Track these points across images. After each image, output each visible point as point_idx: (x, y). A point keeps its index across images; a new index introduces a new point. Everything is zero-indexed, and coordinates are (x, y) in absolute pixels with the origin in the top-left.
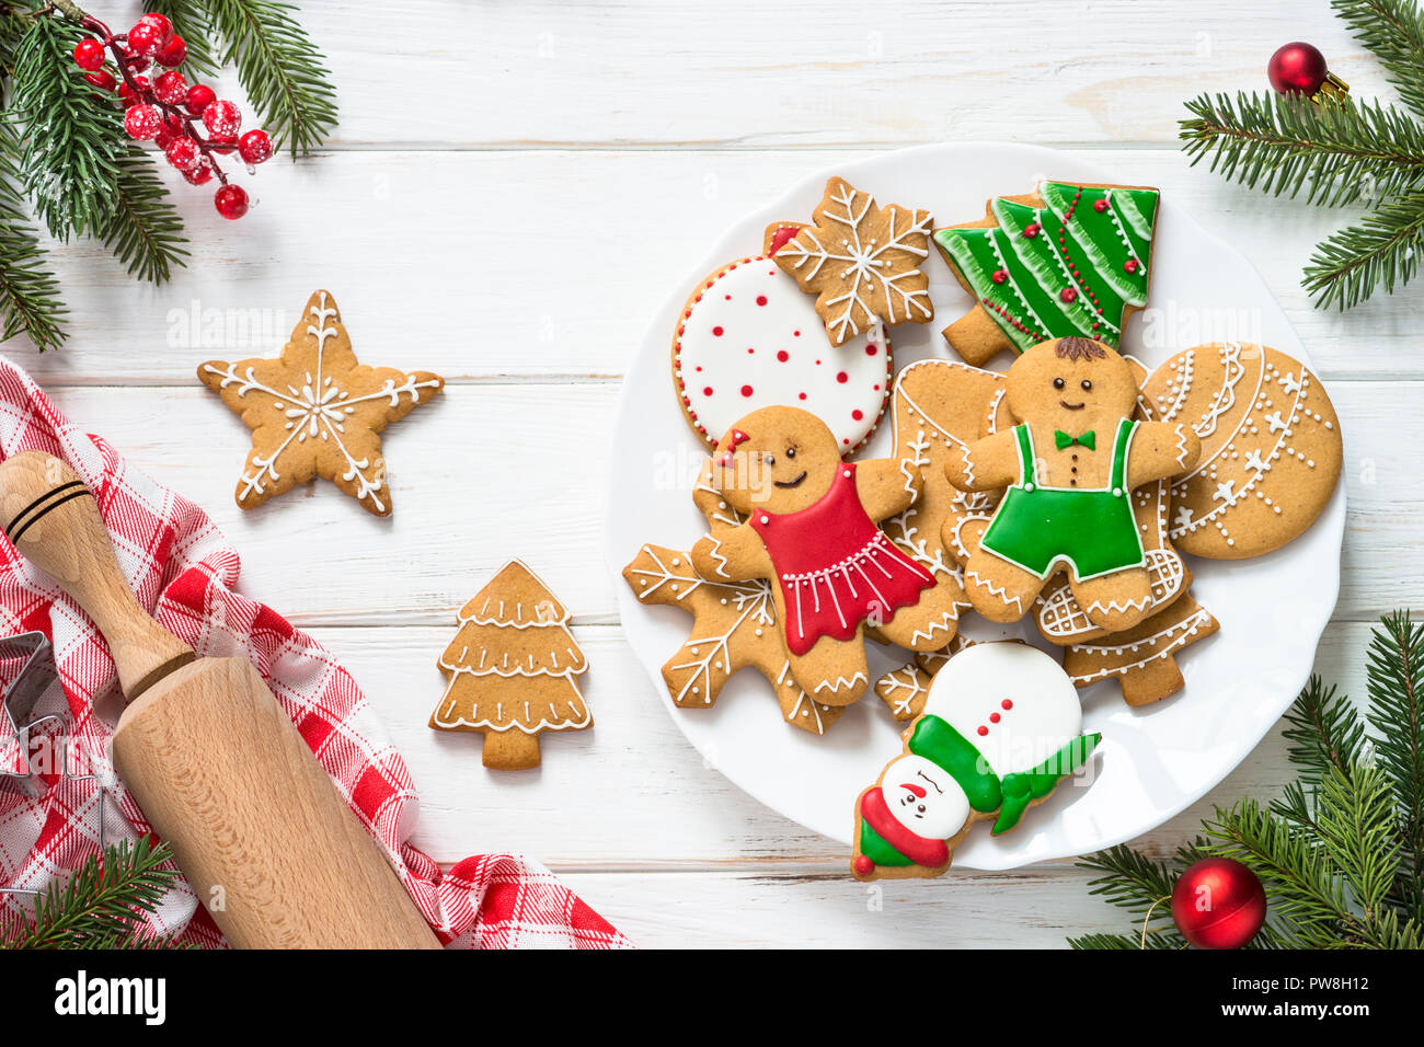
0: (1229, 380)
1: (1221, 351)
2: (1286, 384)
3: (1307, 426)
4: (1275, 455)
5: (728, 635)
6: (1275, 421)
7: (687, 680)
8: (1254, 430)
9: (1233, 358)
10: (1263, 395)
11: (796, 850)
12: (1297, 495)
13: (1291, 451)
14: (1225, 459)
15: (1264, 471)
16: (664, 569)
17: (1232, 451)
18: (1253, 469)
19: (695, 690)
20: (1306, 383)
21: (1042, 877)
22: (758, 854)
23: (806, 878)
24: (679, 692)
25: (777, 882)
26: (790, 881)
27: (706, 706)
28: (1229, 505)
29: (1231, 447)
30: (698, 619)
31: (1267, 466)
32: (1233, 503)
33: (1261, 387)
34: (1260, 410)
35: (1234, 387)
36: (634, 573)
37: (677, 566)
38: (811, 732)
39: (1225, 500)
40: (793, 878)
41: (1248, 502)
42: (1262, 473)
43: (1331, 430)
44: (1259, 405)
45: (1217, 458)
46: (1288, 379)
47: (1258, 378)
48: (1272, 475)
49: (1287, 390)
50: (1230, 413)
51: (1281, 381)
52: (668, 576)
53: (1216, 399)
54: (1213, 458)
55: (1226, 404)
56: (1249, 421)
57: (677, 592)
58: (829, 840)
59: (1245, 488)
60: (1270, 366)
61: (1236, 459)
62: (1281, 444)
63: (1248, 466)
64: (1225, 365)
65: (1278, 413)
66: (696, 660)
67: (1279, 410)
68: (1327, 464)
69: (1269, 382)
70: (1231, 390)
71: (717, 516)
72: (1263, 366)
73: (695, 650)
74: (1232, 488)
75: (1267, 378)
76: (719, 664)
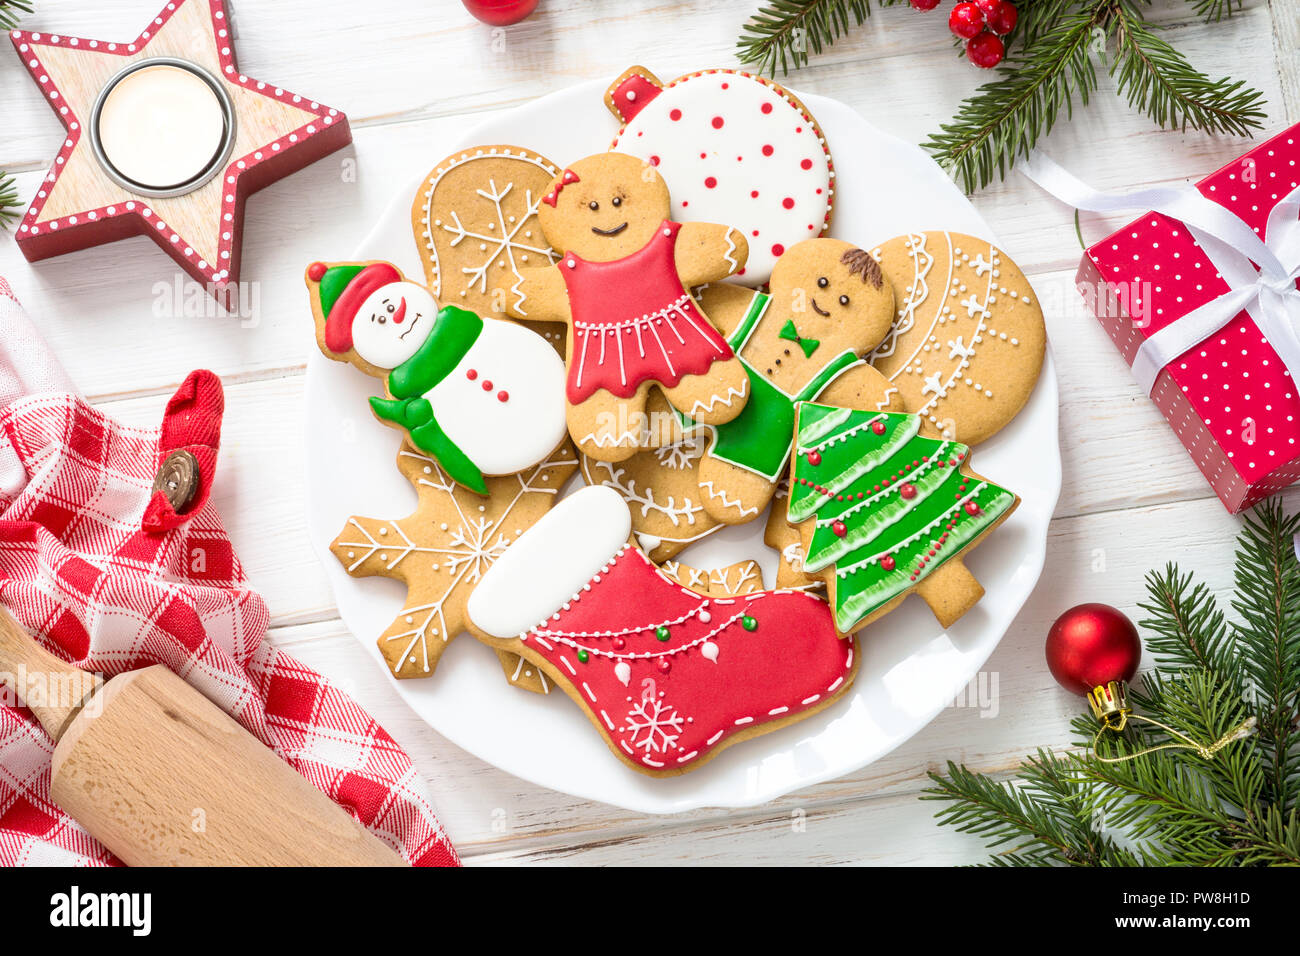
0: (920, 272)
1: (907, 244)
2: (977, 266)
3: (1005, 304)
4: (977, 338)
5: (443, 600)
6: (972, 305)
7: (402, 650)
8: (952, 317)
9: (921, 248)
10: (956, 281)
11: (571, 820)
12: (1007, 376)
13: (992, 332)
14: (929, 352)
15: (969, 357)
16: (372, 540)
17: (934, 342)
18: (958, 357)
19: (412, 659)
20: (997, 261)
21: (824, 813)
22: (532, 829)
23: (584, 847)
24: (396, 663)
25: (554, 855)
26: (568, 853)
27: (425, 675)
28: (940, 397)
29: (933, 338)
30: (411, 588)
31: (971, 352)
32: (943, 393)
33: (953, 273)
34: (956, 297)
35: (925, 278)
36: (341, 546)
37: (385, 535)
38: (537, 693)
39: (935, 393)
40: (570, 849)
41: (958, 390)
42: (967, 360)
43: (1029, 304)
44: (954, 292)
45: (920, 351)
46: (979, 260)
47: (948, 266)
48: (978, 360)
49: (979, 271)
50: (926, 304)
51: (972, 264)
52: (376, 546)
53: (910, 293)
54: (915, 353)
55: (920, 296)
56: (946, 310)
57: (387, 561)
58: (603, 805)
59: (952, 378)
60: (958, 251)
61: (939, 350)
62: (982, 326)
63: (952, 355)
64: (913, 257)
65: (974, 297)
66: (412, 629)
67: (974, 293)
68: (1031, 340)
69: (959, 267)
70: (923, 281)
71: (422, 481)
72: (951, 251)
73: (409, 619)
74: (940, 380)
75: (958, 263)
76: (435, 631)
